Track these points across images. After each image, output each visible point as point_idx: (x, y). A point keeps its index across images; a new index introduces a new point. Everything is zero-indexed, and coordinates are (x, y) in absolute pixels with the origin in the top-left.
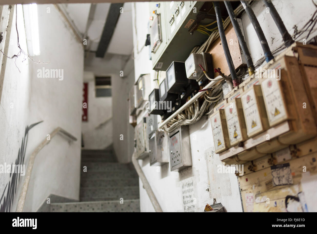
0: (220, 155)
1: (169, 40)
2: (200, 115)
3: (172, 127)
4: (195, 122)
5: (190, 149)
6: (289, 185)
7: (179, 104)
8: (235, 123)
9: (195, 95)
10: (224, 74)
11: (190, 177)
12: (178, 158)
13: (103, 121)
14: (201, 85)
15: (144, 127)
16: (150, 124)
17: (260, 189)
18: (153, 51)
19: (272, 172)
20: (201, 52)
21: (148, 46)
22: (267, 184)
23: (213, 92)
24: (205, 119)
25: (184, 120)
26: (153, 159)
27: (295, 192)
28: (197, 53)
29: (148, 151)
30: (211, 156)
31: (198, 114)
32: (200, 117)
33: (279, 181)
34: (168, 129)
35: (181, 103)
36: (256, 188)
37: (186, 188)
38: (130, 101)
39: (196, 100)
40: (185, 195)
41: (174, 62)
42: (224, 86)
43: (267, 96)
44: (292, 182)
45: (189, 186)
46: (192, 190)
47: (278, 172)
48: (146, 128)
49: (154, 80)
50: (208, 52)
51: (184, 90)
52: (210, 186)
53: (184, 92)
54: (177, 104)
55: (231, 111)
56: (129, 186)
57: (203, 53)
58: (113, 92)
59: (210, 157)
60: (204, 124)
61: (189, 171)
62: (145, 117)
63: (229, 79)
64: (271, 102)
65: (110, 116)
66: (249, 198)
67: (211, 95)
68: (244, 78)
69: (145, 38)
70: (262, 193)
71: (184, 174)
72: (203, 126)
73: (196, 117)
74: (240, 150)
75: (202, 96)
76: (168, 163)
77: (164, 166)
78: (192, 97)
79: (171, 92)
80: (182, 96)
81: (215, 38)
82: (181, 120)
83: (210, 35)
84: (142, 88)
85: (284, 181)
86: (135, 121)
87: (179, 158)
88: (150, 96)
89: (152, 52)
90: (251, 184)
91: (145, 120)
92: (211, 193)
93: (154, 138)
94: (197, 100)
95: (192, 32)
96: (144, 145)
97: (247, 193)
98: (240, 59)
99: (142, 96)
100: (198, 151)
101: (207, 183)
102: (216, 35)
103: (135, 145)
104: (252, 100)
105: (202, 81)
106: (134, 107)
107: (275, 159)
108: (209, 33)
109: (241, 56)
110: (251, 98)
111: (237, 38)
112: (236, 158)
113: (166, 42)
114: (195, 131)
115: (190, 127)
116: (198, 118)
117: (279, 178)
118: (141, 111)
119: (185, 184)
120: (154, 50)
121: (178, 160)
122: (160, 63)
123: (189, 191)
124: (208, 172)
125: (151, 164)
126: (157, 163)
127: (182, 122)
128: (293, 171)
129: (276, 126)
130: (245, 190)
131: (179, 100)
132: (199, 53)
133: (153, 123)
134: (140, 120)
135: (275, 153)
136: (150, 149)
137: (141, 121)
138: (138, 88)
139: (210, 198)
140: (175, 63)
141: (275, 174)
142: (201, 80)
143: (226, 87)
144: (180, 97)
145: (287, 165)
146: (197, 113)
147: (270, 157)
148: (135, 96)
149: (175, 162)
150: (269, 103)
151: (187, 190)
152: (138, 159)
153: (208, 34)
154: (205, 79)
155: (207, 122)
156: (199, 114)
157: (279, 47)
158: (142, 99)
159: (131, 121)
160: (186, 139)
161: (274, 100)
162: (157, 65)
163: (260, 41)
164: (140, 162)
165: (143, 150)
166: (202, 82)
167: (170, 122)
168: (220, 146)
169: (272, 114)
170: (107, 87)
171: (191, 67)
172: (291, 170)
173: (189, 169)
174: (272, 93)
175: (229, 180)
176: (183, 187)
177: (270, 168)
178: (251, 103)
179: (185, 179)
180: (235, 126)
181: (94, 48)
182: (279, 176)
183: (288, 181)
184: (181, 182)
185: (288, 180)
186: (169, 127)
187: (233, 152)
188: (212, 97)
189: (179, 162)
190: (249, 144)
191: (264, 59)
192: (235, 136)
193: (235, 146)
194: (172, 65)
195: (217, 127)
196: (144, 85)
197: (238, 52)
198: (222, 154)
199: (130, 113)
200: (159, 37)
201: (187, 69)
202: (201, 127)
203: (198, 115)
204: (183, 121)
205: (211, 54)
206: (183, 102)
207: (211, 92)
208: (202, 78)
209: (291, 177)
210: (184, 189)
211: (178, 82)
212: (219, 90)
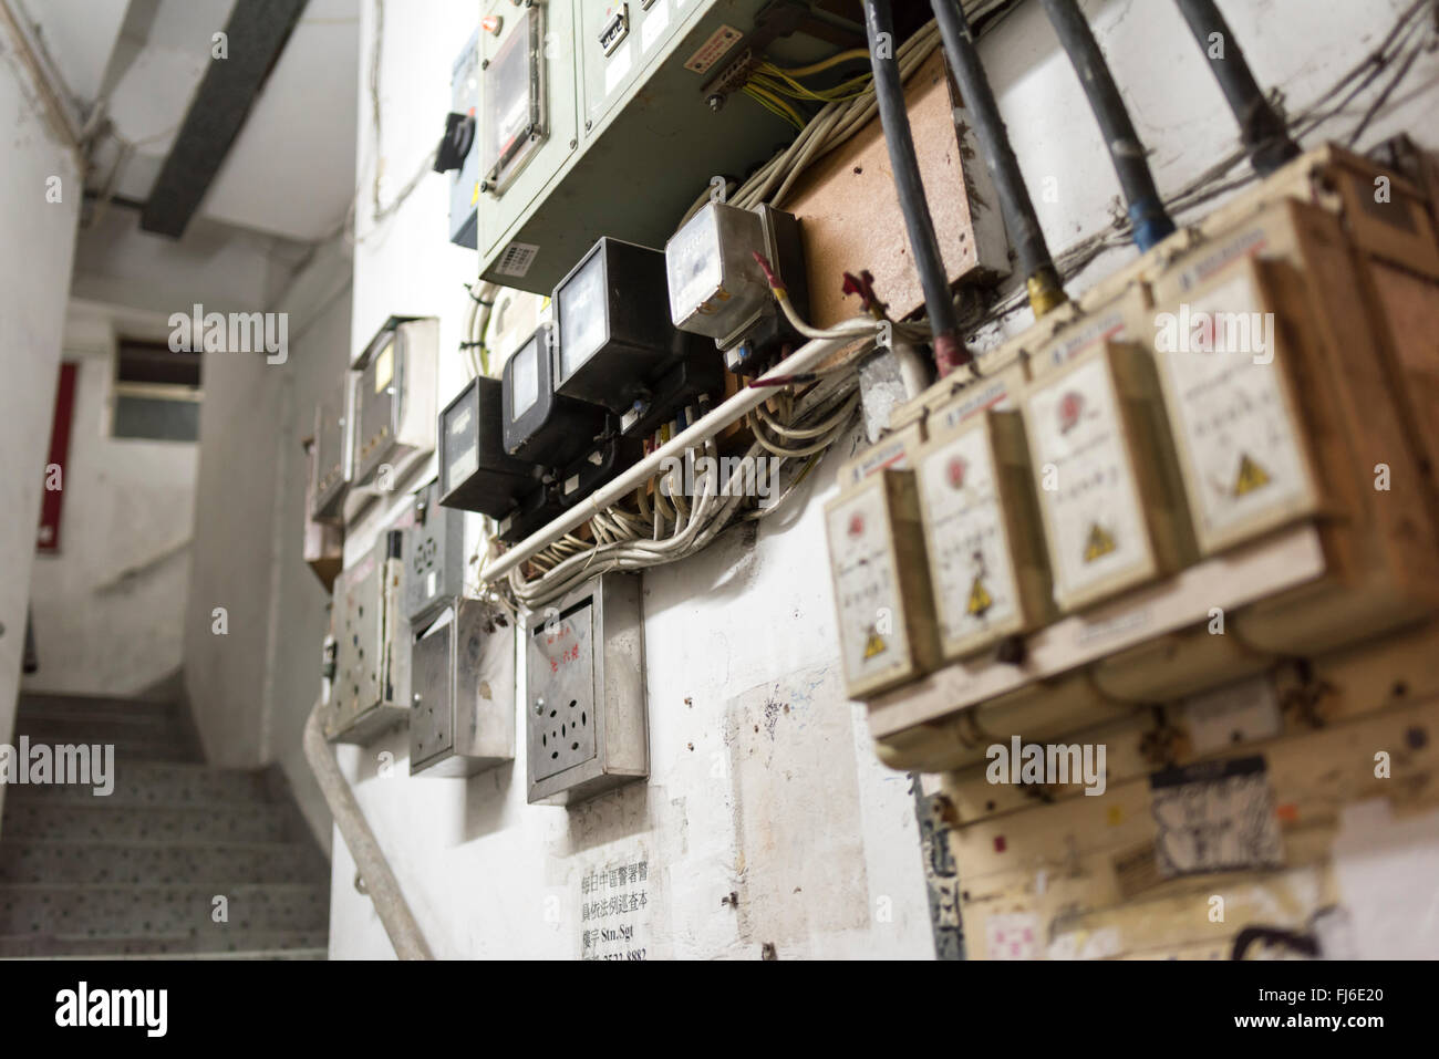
0: (871, 710)
1: (589, 126)
2: (718, 520)
3: (551, 579)
4: (685, 556)
5: (643, 693)
6: (1260, 869)
7: (605, 461)
8: (979, 538)
9: (697, 416)
10: (886, 306)
11: (634, 833)
12: (573, 736)
13: (141, 558)
14: (738, 369)
15: (390, 579)
16: (423, 563)
17: (1079, 890)
18: (490, 182)
19: (1158, 803)
20: (752, 199)
21: (450, 174)
22: (1122, 867)
23: (804, 406)
24: (741, 541)
25: (621, 543)
26: (430, 740)
27: (1293, 908)
28: (732, 203)
29: (403, 699)
30: (762, 727)
31: (708, 515)
32: (717, 528)
33: (1201, 848)
34: (524, 590)
35: (615, 457)
36: (1058, 885)
37: (606, 892)
38: (314, 450)
39: (704, 444)
40: (591, 925)
41: (607, 240)
42: (867, 375)
43: (1192, 394)
44: (1278, 857)
45: (623, 880)
46: (638, 901)
47: (1196, 802)
48: (396, 583)
49: (464, 346)
50: (783, 208)
51: (644, 390)
52: (743, 882)
53: (640, 397)
54: (597, 459)
55: (956, 475)
56: (258, 880)
57: (761, 210)
58: (208, 422)
59: (757, 730)
60: (728, 568)
61: (630, 806)
62: (397, 527)
63: (910, 336)
64: (1217, 423)
65: (183, 532)
66: (1010, 938)
67: (791, 418)
68: (974, 341)
69: (439, 132)
70: (1090, 911)
71: (600, 817)
72: (728, 576)
73: (695, 527)
74: (1001, 679)
75: (739, 426)
76: (510, 762)
77: (485, 778)
78: (683, 427)
79: (577, 397)
80: (627, 422)
81: (831, 141)
82: (605, 542)
83: (807, 123)
84: (390, 384)
85: (1228, 850)
86: (334, 553)
87: (582, 734)
88: (448, 415)
89: (486, 187)
90: (1027, 865)
91: (395, 542)
92: (751, 917)
93: (445, 631)
94: (708, 444)
95: (721, 97)
96: (379, 670)
97: (997, 911)
98: (964, 244)
99: (388, 422)
100: (688, 702)
101: (731, 865)
102: (837, 123)
103: (327, 670)
104: (1094, 415)
105: (750, 344)
106: (340, 476)
107: (1180, 734)
108: (799, 113)
109: (974, 229)
110: (1090, 406)
111: (951, 143)
112: (964, 727)
113: (574, 137)
114: (677, 601)
115: (647, 585)
116: (703, 536)
117: (1197, 832)
118: (372, 501)
119: (598, 872)
120: (494, 179)
121: (575, 746)
122: (523, 246)
123: (619, 906)
124: (739, 809)
125: (417, 767)
126: (451, 763)
127: (608, 554)
128: (1284, 800)
129: (1239, 550)
130: (987, 898)
131: (609, 440)
132: (740, 206)
133: (439, 558)
134: (361, 547)
135: (1181, 703)
136: (415, 689)
137: (374, 550)
138: (368, 383)
139: (741, 943)
140: (612, 248)
141: (1174, 812)
142: (742, 343)
143: (878, 377)
144: (617, 425)
145: (1249, 766)
146: (706, 507)
147: (1149, 724)
148: (349, 422)
149: (555, 755)
150: (1200, 430)
151: (608, 900)
152: (334, 742)
153: (793, 114)
154: (766, 337)
155: (748, 557)
156: (712, 515)
157: (1182, 192)
158: (392, 435)
159: (312, 550)
160: (625, 640)
161: (1232, 415)
162: (509, 254)
163: (1109, 142)
164: (348, 755)
165: (373, 692)
166: (747, 352)
167: (542, 552)
168: (879, 662)
169: (1219, 489)
170: (180, 393)
171: (697, 268)
172: (1272, 795)
173: (627, 791)
174: (1225, 377)
175: (860, 851)
176: (586, 886)
177: (1144, 785)
178: (1084, 430)
179: (604, 842)
180: (978, 556)
181: (138, 182)
182: (1196, 822)
183: (1256, 854)
184: (575, 860)
185: (1252, 844)
186: (540, 576)
187: (950, 691)
188: (794, 427)
189: (578, 755)
190: (1060, 650)
191: (1094, 246)
192: (975, 606)
193: (972, 659)
194: (596, 258)
195: (863, 562)
196: (401, 370)
197: (954, 208)
198: (886, 704)
199: (312, 508)
200: (535, 113)
201: (675, 281)
202: (713, 581)
203: (709, 521)
204: (621, 548)
205: (800, 219)
206: (629, 452)
207: (790, 402)
208: (747, 329)
209: (1272, 827)
210: (594, 897)
211: (621, 343)
212: (834, 398)
